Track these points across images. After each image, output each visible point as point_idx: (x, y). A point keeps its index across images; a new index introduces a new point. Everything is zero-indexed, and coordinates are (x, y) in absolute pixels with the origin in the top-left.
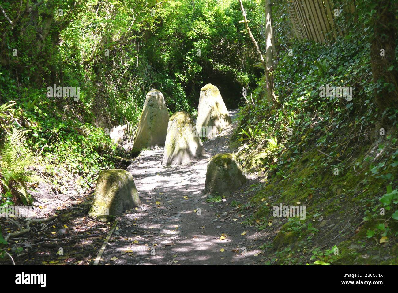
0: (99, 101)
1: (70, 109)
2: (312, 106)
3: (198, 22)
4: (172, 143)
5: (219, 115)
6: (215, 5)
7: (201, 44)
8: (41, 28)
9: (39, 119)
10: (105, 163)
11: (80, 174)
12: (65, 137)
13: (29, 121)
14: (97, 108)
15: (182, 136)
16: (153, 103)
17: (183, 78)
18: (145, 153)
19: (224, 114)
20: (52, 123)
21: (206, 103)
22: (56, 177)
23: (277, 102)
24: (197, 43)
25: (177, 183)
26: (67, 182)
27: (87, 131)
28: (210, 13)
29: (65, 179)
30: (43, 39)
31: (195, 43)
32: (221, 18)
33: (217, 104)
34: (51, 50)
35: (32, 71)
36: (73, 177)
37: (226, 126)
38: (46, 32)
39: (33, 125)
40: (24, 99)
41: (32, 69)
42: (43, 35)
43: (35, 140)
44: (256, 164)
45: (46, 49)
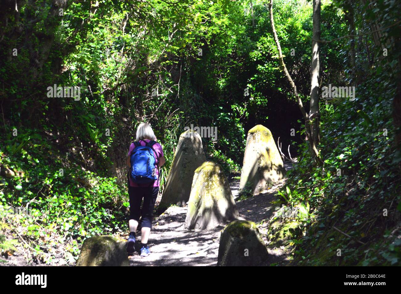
0: (123, 141)
1: (78, 152)
2: (350, 167)
3: (265, 39)
4: (197, 201)
5: (270, 166)
6: (290, 16)
7: (268, 68)
8: (38, 52)
9: (26, 166)
10: (114, 223)
11: (75, 237)
12: (62, 189)
13: (12, 169)
14: (120, 150)
15: (209, 193)
16: (187, 147)
17: (242, 111)
18: (171, 211)
19: (277, 165)
20: (45, 172)
21: (253, 149)
22: (41, 241)
23: (318, 157)
24: (263, 66)
25: (191, 254)
26: (56, 247)
27: (93, 182)
28: (282, 27)
29: (53, 243)
30: (41, 66)
31: (260, 67)
32: (297, 32)
33: (268, 150)
34: (49, 80)
35: (25, 106)
36: (65, 241)
37: (279, 179)
38: (44, 57)
39: (18, 174)
40: (10, 141)
41: (24, 103)
42: (39, 61)
43: (18, 194)
44: (285, 236)
45: (44, 78)
